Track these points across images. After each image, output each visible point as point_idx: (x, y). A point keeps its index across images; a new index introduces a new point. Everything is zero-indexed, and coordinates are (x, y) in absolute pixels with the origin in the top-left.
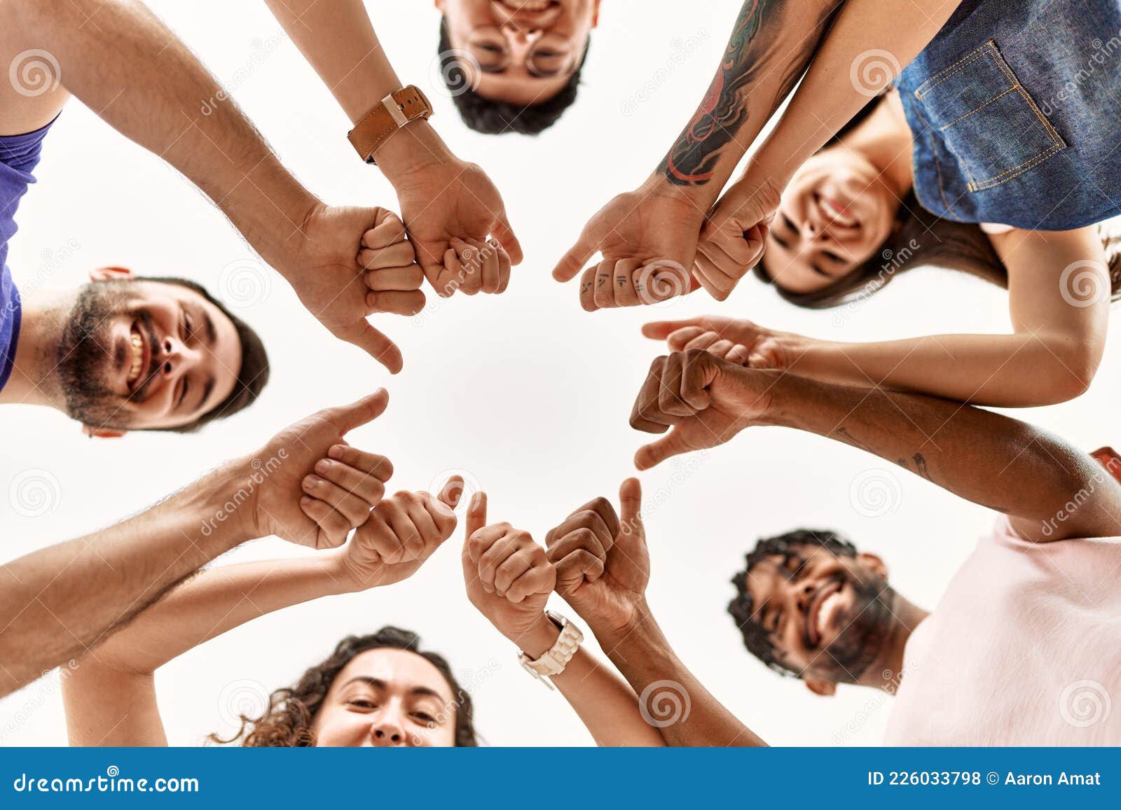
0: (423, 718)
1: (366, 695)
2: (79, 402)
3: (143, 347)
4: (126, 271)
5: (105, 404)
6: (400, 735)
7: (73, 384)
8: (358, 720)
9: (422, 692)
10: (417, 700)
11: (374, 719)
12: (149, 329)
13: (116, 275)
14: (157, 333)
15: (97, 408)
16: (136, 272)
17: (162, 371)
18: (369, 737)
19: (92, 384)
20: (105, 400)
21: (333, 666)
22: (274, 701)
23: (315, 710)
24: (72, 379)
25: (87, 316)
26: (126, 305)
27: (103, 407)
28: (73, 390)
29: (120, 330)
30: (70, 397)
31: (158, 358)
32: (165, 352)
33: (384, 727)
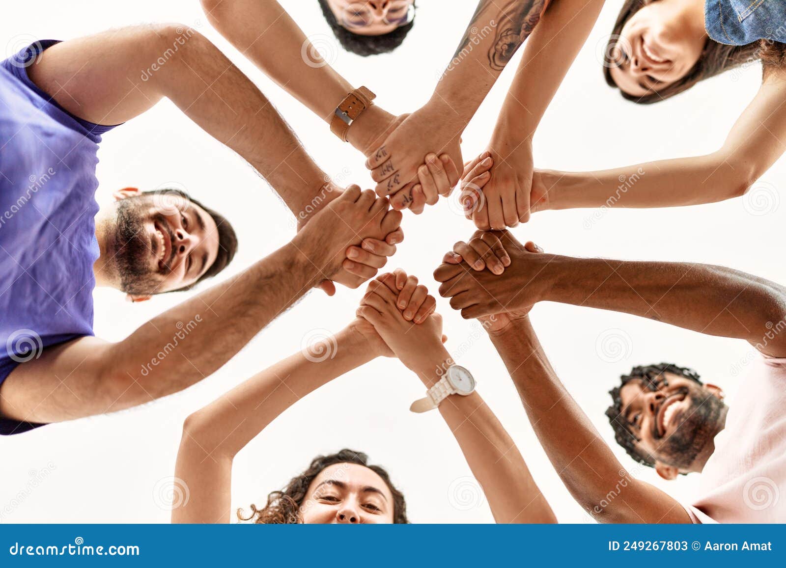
0: (371, 508)
1: (332, 493)
2: (131, 279)
3: (164, 238)
4: (135, 190)
5: (147, 278)
6: (356, 518)
7: (127, 268)
8: (328, 509)
9: (370, 490)
10: (367, 496)
11: (339, 508)
12: (165, 225)
13: (130, 193)
14: (171, 227)
15: (142, 282)
16: (142, 189)
17: (178, 251)
18: (336, 519)
19: (139, 267)
20: (147, 276)
21: (309, 474)
22: (271, 499)
23: (300, 502)
24: (126, 266)
25: (128, 223)
26: (148, 212)
27: (145, 281)
28: (127, 272)
29: (149, 229)
30: (124, 278)
31: (175, 244)
32: (179, 239)
33: (345, 512)
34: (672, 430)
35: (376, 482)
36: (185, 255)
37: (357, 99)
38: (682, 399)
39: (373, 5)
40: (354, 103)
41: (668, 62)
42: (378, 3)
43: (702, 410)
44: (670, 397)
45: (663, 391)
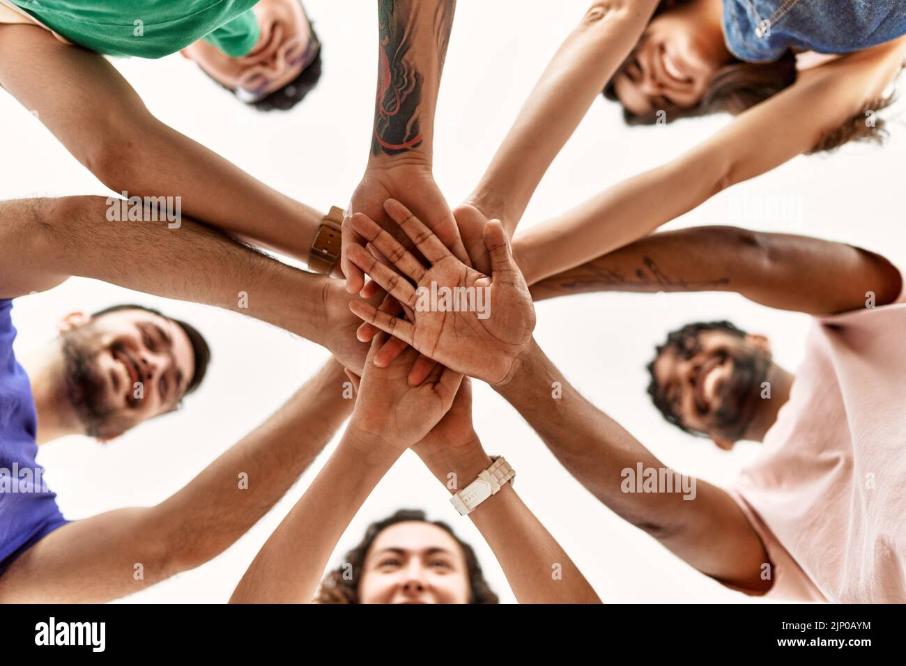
6: (422, 586)
9: (435, 551)
12: (125, 352)
14: (131, 354)
32: (143, 366)
34: (716, 404)
36: (154, 381)
37: (334, 229)
38: (722, 363)
39: (263, 64)
40: (331, 236)
41: (689, 81)
42: (266, 57)
43: (746, 375)
44: (708, 364)
45: (699, 359)
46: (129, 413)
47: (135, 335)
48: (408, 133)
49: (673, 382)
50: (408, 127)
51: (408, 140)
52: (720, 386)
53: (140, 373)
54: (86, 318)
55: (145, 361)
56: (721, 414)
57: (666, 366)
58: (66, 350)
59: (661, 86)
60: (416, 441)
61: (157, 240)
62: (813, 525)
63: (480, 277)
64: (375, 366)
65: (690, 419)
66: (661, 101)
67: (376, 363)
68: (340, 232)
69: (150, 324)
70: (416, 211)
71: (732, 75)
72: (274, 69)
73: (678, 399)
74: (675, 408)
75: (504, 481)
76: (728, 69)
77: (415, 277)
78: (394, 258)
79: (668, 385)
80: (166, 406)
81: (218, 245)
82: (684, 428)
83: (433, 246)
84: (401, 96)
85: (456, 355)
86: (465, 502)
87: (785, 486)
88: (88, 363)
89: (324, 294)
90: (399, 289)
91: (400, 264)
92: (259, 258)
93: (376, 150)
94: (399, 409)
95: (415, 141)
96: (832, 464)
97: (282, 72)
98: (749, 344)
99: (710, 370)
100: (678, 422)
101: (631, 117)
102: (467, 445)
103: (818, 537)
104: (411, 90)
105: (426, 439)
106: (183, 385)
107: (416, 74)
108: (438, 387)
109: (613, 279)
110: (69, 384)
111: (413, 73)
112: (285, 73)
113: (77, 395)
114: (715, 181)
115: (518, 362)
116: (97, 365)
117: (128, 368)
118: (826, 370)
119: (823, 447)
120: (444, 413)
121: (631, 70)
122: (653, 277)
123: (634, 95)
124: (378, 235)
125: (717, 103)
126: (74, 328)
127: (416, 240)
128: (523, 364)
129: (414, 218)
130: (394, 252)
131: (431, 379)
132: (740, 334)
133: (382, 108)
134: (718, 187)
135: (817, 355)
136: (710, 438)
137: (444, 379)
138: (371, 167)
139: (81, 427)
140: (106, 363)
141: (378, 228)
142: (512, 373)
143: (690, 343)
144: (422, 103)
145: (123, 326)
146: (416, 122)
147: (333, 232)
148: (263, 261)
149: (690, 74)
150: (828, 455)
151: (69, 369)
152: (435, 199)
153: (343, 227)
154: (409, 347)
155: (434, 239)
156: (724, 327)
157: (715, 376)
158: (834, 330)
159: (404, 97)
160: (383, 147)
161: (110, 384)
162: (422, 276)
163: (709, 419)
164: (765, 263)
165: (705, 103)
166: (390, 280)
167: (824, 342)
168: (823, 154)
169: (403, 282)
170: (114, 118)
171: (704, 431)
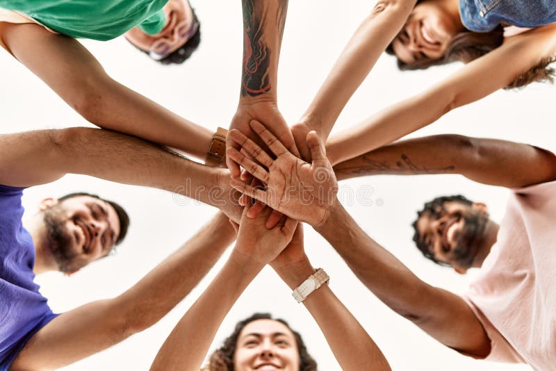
6: (272, 353)
10: (277, 338)
12: (81, 222)
14: (85, 222)
17: (94, 237)
33: (264, 351)
34: (454, 245)
35: (280, 328)
36: (99, 238)
37: (221, 141)
38: (458, 221)
39: (166, 37)
40: (220, 145)
41: (438, 44)
42: (168, 34)
43: (473, 227)
44: (450, 222)
45: (445, 219)
46: (84, 256)
47: (87, 211)
48: (263, 83)
49: (429, 233)
50: (263, 80)
51: (263, 88)
52: (456, 234)
53: (91, 233)
54: (55, 202)
55: (93, 226)
56: (456, 251)
57: (424, 224)
58: (46, 220)
59: (420, 46)
60: (272, 260)
61: (120, 151)
62: (512, 314)
63: (304, 164)
64: (248, 218)
65: (439, 256)
66: (419, 56)
67: (248, 216)
68: (225, 143)
69: (94, 203)
70: (268, 127)
71: (463, 39)
72: (173, 40)
73: (431, 243)
74: (430, 248)
75: (323, 282)
76: (461, 35)
77: (267, 165)
78: (255, 154)
79: (425, 236)
80: (105, 253)
81: (155, 152)
82: (436, 261)
83: (277, 147)
84: (258, 62)
85: (293, 209)
86: (300, 294)
87: (496, 292)
88: (60, 227)
89: (217, 178)
90: (258, 172)
91: (259, 158)
92: (179, 159)
93: (244, 93)
94: (261, 242)
95: (267, 87)
96: (522, 277)
97: (177, 41)
98: (475, 208)
99: (451, 226)
100: (432, 257)
101: (402, 65)
102: (301, 261)
103: (515, 321)
104: (263, 59)
105: (277, 259)
106: (115, 238)
107: (267, 49)
108: (284, 228)
109: (383, 167)
110: (49, 240)
111: (265, 48)
112: (179, 42)
113: (55, 247)
114: (446, 105)
115: (328, 213)
116: (66, 229)
117: (83, 230)
118: (518, 221)
119: (517, 268)
120: (288, 243)
121: (403, 37)
122: (407, 166)
123: (404, 52)
124: (245, 142)
125: (453, 55)
126: (48, 207)
127: (268, 143)
128: (332, 213)
129: (267, 131)
130: (255, 151)
131: (280, 225)
132: (469, 203)
133: (246, 68)
134: (448, 109)
135: (512, 212)
136: (452, 267)
137: (287, 224)
138: (242, 104)
139: (57, 266)
140: (71, 227)
141: (246, 138)
142: (325, 219)
143: (438, 209)
144: (270, 66)
145: (77, 205)
146: (267, 77)
147: (221, 143)
148: (181, 160)
149: (437, 39)
150: (519, 272)
151: (49, 231)
152: (279, 121)
153: (226, 140)
154: (267, 206)
155: (278, 142)
156: (459, 199)
157: (454, 228)
158: (522, 196)
159: (260, 62)
160: (248, 92)
161: (74, 239)
162: (271, 164)
163: (450, 255)
164: (477, 156)
165: (447, 56)
166: (253, 167)
167: (517, 204)
168: (516, 89)
169: (260, 168)
170: (90, 80)
171: (448, 263)
